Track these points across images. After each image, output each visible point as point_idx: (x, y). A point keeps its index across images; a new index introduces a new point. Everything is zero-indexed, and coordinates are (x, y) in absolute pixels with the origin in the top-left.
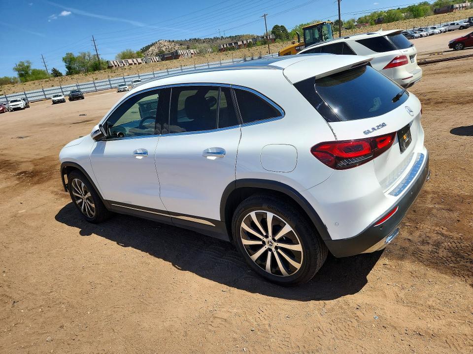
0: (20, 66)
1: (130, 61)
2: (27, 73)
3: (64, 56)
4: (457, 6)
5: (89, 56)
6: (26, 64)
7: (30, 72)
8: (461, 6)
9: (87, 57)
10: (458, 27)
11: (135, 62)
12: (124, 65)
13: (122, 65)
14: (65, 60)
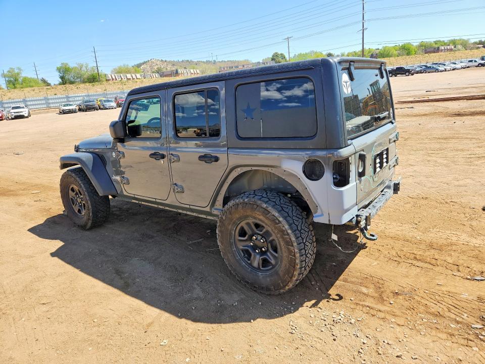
0: (10, 72)
1: (129, 76)
2: (16, 80)
3: (59, 65)
4: (443, 48)
5: (86, 67)
6: (16, 71)
7: (20, 80)
8: (446, 48)
9: (84, 68)
10: (476, 64)
11: (134, 77)
12: (122, 79)
13: (120, 79)
14: (59, 70)
